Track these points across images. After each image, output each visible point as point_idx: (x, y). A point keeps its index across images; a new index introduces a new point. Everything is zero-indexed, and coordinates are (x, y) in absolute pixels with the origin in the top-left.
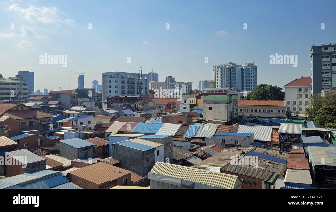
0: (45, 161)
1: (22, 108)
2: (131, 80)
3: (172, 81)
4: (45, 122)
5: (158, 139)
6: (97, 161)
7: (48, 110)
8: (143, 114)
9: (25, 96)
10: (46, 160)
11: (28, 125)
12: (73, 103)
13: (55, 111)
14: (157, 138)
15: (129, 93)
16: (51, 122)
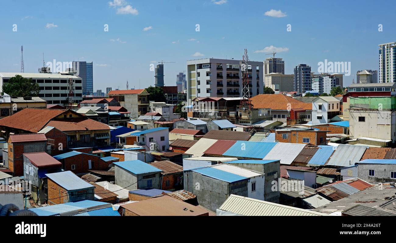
0: (93, 189)
1: (71, 116)
2: (233, 72)
3: (306, 72)
4: (100, 136)
5: (256, 166)
6: (162, 193)
7: (107, 119)
8: (249, 127)
9: (79, 98)
10: (95, 187)
11: (78, 140)
12: (142, 108)
13: (116, 121)
14: (255, 164)
15: (230, 94)
16: (108, 137)
